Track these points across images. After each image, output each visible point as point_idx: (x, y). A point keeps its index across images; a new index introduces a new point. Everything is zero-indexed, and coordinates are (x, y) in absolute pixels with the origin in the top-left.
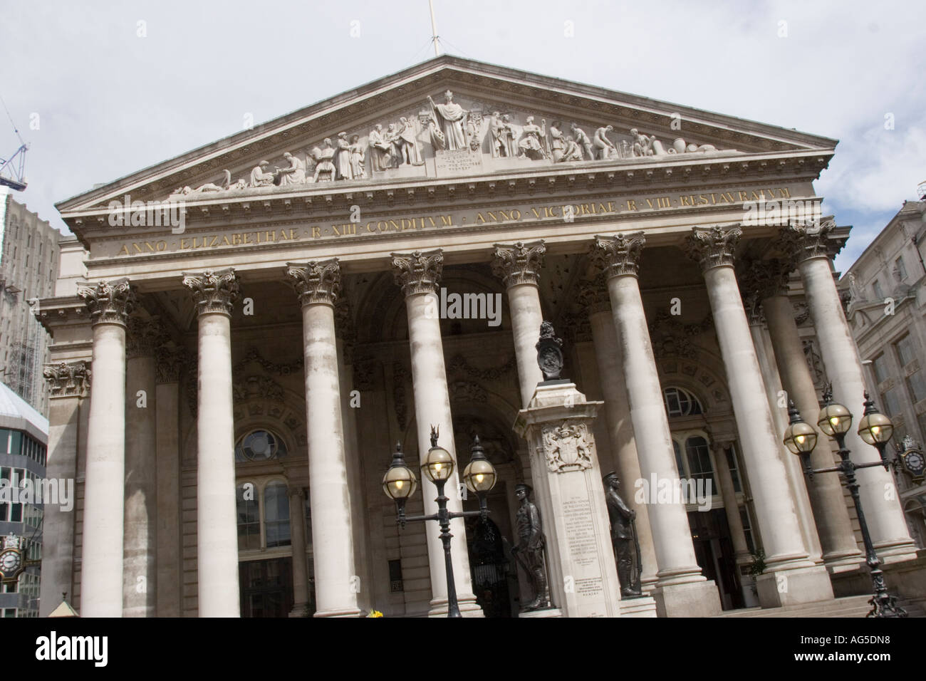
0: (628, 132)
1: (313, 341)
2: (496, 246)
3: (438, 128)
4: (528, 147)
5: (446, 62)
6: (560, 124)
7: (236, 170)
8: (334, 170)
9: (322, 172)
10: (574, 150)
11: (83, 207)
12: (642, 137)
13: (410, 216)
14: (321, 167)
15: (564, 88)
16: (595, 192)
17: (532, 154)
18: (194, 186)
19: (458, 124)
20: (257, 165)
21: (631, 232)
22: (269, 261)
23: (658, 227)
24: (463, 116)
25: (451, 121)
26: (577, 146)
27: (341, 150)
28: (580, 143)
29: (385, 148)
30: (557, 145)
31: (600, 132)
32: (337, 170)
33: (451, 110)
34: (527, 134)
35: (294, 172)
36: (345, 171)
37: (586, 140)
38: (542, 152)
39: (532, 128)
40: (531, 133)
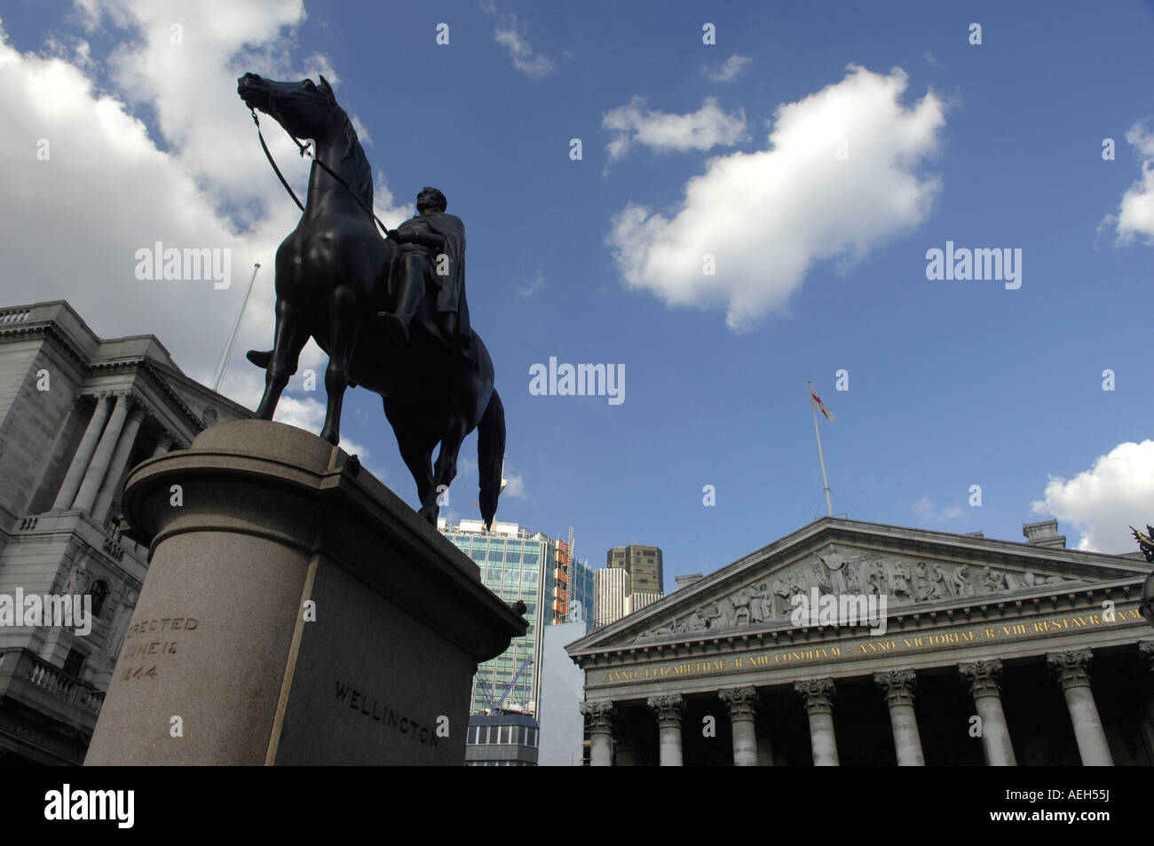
0: (981, 568)
1: (739, 750)
2: (874, 673)
3: (824, 577)
4: (896, 588)
5: (827, 522)
7: (679, 616)
8: (748, 615)
9: (740, 616)
11: (581, 648)
12: (994, 574)
13: (808, 648)
14: (739, 612)
15: (924, 536)
16: (954, 623)
17: (901, 594)
18: (652, 631)
20: (694, 612)
21: (989, 659)
22: (705, 686)
23: (1015, 652)
24: (843, 564)
25: (834, 570)
26: (937, 586)
27: (753, 598)
28: (941, 581)
29: (785, 595)
30: (922, 583)
31: (959, 569)
32: (751, 613)
33: (834, 560)
34: (896, 577)
35: (720, 617)
36: (756, 615)
37: (947, 578)
38: (908, 592)
39: (899, 572)
40: (899, 576)
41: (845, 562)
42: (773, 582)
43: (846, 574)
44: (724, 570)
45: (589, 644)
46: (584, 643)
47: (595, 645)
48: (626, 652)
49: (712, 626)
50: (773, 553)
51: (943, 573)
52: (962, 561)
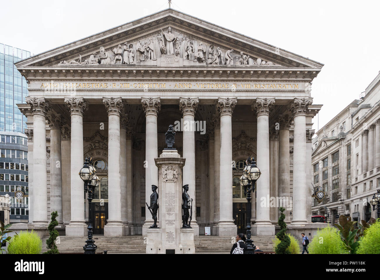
0: (239, 53)
1: (111, 128)
2: (180, 98)
3: (163, 44)
4: (198, 56)
5: (170, 13)
6: (213, 47)
8: (122, 59)
9: (117, 59)
10: (216, 59)
11: (25, 65)
12: (245, 56)
13: (150, 82)
14: (117, 57)
16: (222, 79)
17: (199, 60)
18: (68, 61)
19: (172, 43)
20: (92, 54)
21: (233, 97)
22: (96, 96)
23: (243, 96)
24: (174, 39)
25: (169, 41)
26: (217, 58)
27: (125, 50)
28: (219, 56)
29: (142, 51)
30: (210, 56)
31: (229, 51)
32: (123, 59)
33: (170, 36)
34: (199, 50)
35: (106, 58)
36: (126, 60)
37: (222, 55)
38: (203, 59)
39: (201, 48)
40: (200, 50)
41: (175, 38)
42: (136, 44)
43: (174, 45)
44: (110, 31)
45: (29, 64)
47: (33, 65)
48: (52, 72)
49: (102, 63)
50: (138, 25)
51: (221, 52)
52: (231, 48)
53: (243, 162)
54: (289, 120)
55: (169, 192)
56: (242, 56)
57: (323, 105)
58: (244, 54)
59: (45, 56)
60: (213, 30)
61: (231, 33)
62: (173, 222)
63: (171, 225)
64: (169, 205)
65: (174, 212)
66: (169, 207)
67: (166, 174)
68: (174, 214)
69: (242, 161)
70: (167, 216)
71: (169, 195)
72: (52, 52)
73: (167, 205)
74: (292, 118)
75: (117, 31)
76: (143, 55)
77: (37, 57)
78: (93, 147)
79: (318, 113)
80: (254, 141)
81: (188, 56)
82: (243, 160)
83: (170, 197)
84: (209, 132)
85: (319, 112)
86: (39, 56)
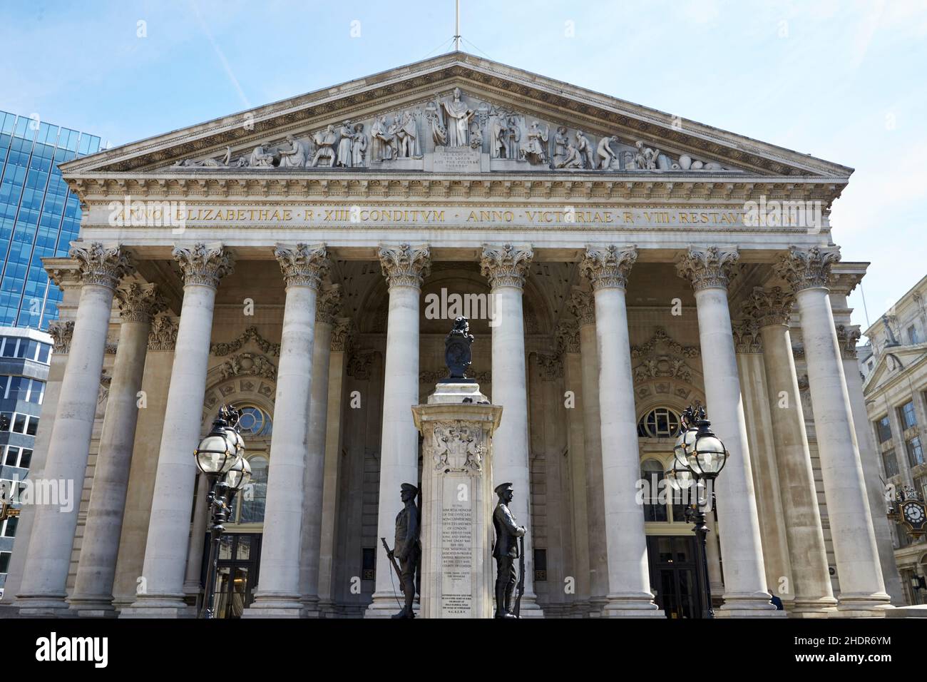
1: (290, 322)
2: (484, 245)
3: (441, 124)
4: (529, 150)
5: (457, 59)
7: (239, 148)
8: (333, 157)
9: (321, 158)
10: (575, 157)
11: (84, 169)
12: (647, 151)
13: (404, 208)
14: (322, 152)
16: (592, 200)
17: (532, 158)
18: (196, 160)
19: (462, 122)
21: (625, 245)
22: (258, 240)
23: (652, 242)
24: (468, 114)
25: (455, 119)
26: (578, 155)
27: (343, 137)
28: (583, 151)
29: (386, 139)
30: (559, 150)
31: (605, 141)
33: (457, 107)
34: (530, 138)
35: (294, 154)
36: (344, 158)
37: (589, 148)
38: (542, 156)
39: (535, 132)
40: (534, 137)
41: (470, 111)
42: (372, 124)
43: (468, 126)
44: (308, 97)
45: (97, 166)
46: (92, 163)
47: (107, 169)
48: (152, 183)
49: (282, 164)
50: (380, 85)
51: (588, 142)
52: (611, 132)
53: (667, 414)
54: (785, 300)
55: (454, 506)
56: (640, 150)
57: (869, 263)
58: (646, 146)
59: (140, 149)
60: (563, 95)
61: (610, 101)
62: (466, 602)
63: (460, 610)
64: (452, 545)
65: (467, 569)
66: (455, 553)
67: (446, 453)
68: (467, 576)
69: (665, 411)
70: (447, 581)
71: (452, 515)
72: (159, 140)
73: (447, 545)
74: (791, 295)
75: (328, 96)
76: (388, 147)
77: (118, 152)
78: (235, 370)
79: (859, 283)
80: (692, 356)
81: (503, 149)
82: (668, 409)
83: (458, 522)
84: (565, 331)
85: (863, 280)
86: (125, 150)
